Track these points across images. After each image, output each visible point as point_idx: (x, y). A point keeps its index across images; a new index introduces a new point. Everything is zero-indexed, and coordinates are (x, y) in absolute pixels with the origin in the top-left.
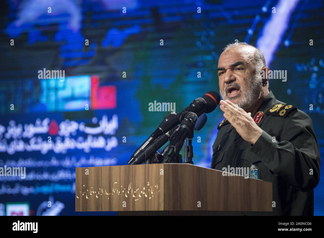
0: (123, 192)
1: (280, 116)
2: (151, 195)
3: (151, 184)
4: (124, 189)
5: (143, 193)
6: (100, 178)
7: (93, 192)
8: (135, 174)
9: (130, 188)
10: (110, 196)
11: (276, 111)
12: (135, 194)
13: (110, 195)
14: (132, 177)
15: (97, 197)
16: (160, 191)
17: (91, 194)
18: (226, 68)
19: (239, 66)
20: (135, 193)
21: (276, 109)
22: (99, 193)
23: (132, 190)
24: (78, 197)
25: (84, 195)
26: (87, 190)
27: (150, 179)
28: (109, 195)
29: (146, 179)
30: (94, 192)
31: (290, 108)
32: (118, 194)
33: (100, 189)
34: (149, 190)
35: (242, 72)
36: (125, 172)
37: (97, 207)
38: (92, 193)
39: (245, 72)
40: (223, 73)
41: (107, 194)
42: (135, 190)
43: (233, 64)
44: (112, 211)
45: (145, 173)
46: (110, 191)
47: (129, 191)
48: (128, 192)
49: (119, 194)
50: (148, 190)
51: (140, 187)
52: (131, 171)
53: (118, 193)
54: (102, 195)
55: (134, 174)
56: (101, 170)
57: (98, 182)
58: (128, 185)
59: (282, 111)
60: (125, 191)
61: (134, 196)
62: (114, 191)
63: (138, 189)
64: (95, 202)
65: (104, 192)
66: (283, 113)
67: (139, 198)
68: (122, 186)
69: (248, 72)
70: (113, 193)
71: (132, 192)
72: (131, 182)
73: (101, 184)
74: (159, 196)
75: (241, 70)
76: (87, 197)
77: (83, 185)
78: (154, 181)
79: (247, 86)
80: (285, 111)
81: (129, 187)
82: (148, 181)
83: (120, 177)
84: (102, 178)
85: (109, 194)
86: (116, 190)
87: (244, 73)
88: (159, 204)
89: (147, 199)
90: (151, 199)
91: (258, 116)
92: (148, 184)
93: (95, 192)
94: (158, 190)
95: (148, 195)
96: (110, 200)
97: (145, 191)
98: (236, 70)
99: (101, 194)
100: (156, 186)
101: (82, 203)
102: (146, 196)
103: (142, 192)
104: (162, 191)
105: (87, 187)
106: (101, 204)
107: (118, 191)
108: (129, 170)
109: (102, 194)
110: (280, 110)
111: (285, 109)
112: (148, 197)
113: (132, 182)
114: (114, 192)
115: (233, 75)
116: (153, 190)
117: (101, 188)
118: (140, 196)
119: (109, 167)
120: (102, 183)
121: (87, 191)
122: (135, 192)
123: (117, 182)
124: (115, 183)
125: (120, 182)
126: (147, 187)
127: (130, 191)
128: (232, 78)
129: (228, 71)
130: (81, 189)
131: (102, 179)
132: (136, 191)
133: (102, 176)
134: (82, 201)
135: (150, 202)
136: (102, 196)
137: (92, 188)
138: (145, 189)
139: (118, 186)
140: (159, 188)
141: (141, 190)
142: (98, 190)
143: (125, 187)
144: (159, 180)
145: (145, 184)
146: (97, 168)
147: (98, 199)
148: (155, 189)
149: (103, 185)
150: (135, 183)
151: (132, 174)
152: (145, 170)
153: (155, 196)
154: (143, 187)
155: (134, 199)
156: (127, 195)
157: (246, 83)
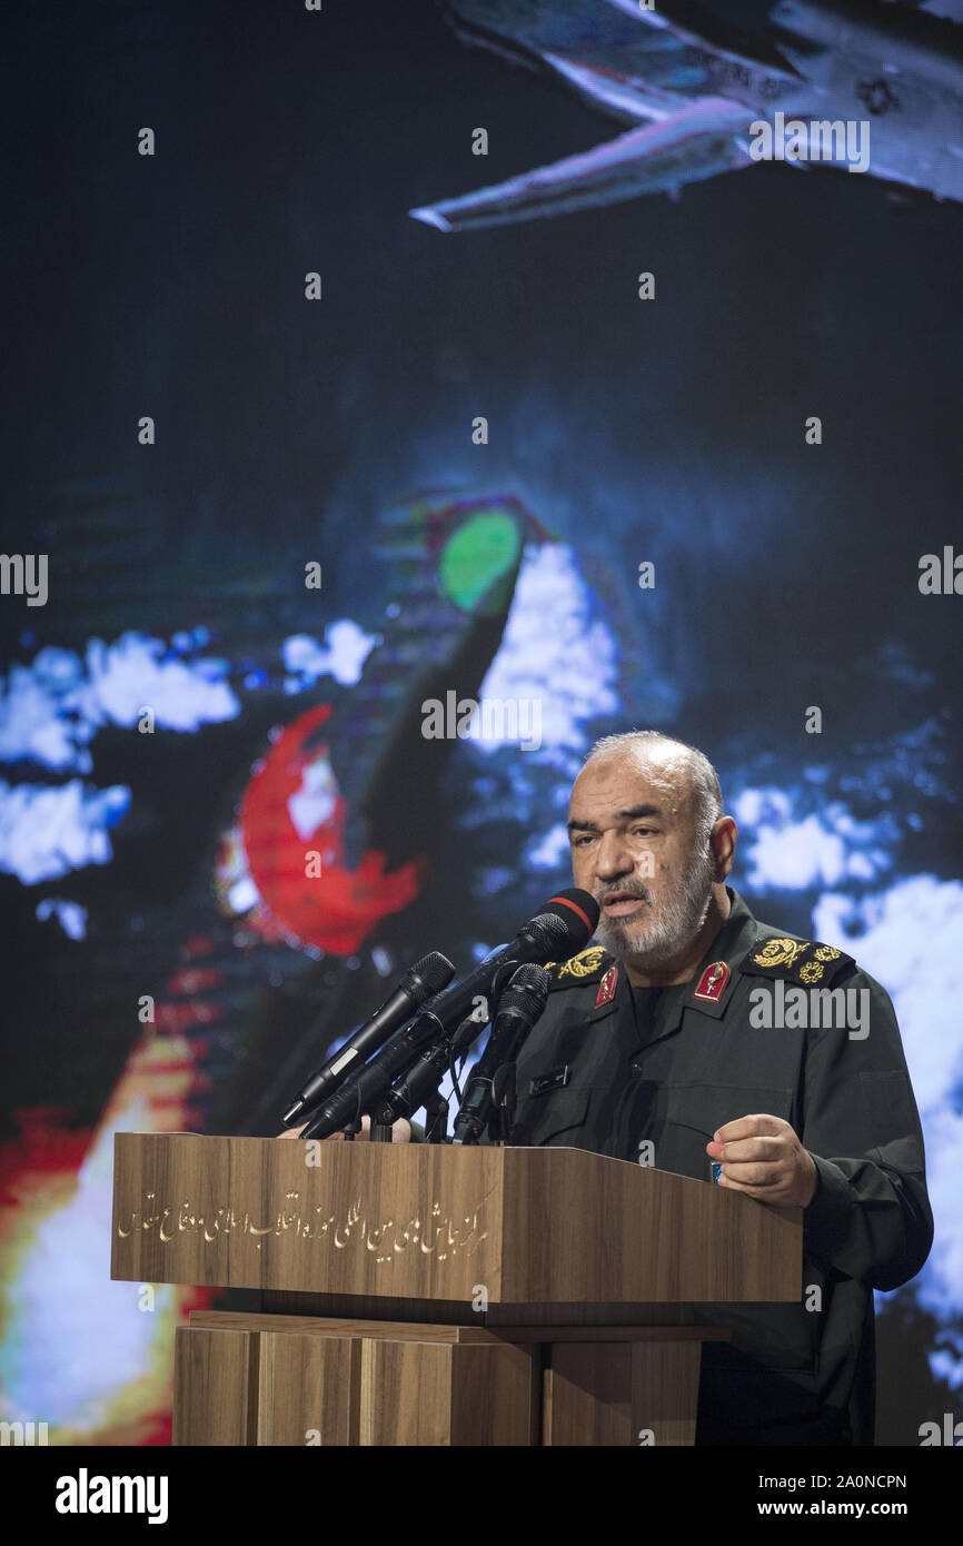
0: (325, 1228)
1: (801, 983)
2: (448, 1249)
3: (448, 1212)
4: (327, 1221)
5: (411, 1238)
6: (224, 1175)
7: (193, 1221)
8: (378, 1175)
9: (352, 1219)
10: (265, 1240)
11: (783, 965)
12: (376, 1241)
13: (267, 1234)
14: (367, 1183)
15: (207, 1237)
16: (484, 1236)
17: (181, 1227)
18: (602, 824)
19: (643, 822)
20: (378, 1237)
21: (780, 958)
22: (216, 1225)
23: (364, 1226)
24: (121, 1234)
25: (150, 1229)
26: (166, 1213)
27: (443, 1195)
28: (262, 1236)
29: (426, 1195)
30: (197, 1221)
31: (833, 960)
32: (301, 1233)
33: (221, 1212)
34: (438, 1230)
35: (654, 842)
36: (335, 1161)
37: (209, 1273)
38: (184, 1224)
39: (664, 842)
40: (588, 840)
41: (252, 1230)
42: (379, 1228)
43: (627, 808)
44: (273, 1288)
45: (423, 1174)
46: (267, 1221)
47: (350, 1227)
48: (347, 1231)
49: (304, 1235)
50: (434, 1232)
51: (399, 1217)
52: (361, 1161)
53: (302, 1230)
54: (228, 1234)
55: (372, 1172)
56: (226, 1149)
57: (213, 1188)
58: (347, 1206)
59: (809, 967)
60: (331, 1226)
61: (370, 1247)
62: (283, 1223)
63: (390, 1224)
64: (199, 1256)
65: (238, 1226)
66: (812, 973)
67: (393, 1253)
68: (319, 1210)
69: (676, 844)
70: (281, 1229)
71: (364, 1231)
72: (359, 1200)
73: (229, 1195)
74: (481, 1255)
75: (650, 834)
76: (162, 1237)
77: (144, 1193)
78: (459, 1201)
79: (673, 891)
80: (820, 969)
81: (352, 1215)
82: (436, 1198)
83: (311, 1180)
84: (234, 1175)
85: (264, 1232)
86: (295, 1222)
87: (661, 846)
89: (429, 1260)
90: (445, 1261)
91: (712, 979)
92: (434, 1208)
93: (201, 1222)
94: (480, 1231)
95: (433, 1244)
96: (267, 1253)
97: (420, 1232)
98: (635, 834)
99: (227, 1231)
100: (467, 1220)
101: (142, 1256)
102: (424, 1249)
103: (406, 1235)
104: (494, 1237)
105: (164, 1200)
106: (225, 1262)
107: (303, 1225)
108: (352, 1159)
109: (229, 1228)
110: (798, 964)
111: (816, 960)
112: (435, 1255)
113: (362, 1200)
114: (285, 1226)
115: (625, 854)
116: (457, 1232)
117: (227, 1208)
118: (397, 1248)
119: (263, 1143)
120: (232, 1191)
121: (162, 1215)
122: (376, 1233)
123: (296, 1193)
124: (288, 1196)
125: (312, 1194)
126: (429, 1222)
127: (355, 1229)
128: (623, 863)
129: (609, 835)
130: (138, 1204)
131: (233, 1180)
132: (381, 1231)
133: (234, 1170)
134: (142, 1245)
135: (440, 1271)
136: (233, 1237)
137: (187, 1206)
138: (421, 1226)
139: (304, 1208)
140: (482, 1228)
141: (404, 1229)
142: (215, 1215)
143: (333, 1214)
144: (482, 1198)
145: (420, 1208)
146: (209, 1140)
147: (215, 1245)
148: (466, 1229)
149: (234, 1200)
150: (377, 1204)
151: (367, 1172)
152: (423, 1162)
153: (462, 1251)
154: (413, 1218)
155: (371, 1254)
156: (339, 1240)
157: (670, 880)
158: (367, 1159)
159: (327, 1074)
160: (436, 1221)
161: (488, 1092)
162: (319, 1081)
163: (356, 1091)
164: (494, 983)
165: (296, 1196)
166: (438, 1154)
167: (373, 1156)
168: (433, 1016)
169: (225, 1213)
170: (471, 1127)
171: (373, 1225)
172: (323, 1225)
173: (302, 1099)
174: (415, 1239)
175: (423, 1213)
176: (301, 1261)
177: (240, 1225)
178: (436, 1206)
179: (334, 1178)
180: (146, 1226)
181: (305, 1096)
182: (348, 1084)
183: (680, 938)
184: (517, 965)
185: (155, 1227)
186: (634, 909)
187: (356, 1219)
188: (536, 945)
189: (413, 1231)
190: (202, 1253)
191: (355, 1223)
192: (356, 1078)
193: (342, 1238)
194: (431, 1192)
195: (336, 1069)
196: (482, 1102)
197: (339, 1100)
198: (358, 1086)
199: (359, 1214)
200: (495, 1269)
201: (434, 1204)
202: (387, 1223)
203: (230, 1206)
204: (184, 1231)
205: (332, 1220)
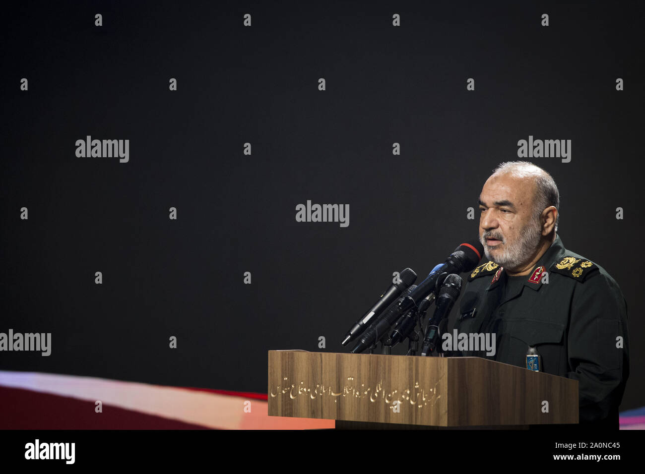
0: (366, 393)
1: (572, 277)
2: (423, 403)
3: (422, 386)
4: (367, 390)
5: (406, 398)
6: (319, 369)
7: (305, 390)
8: (390, 370)
9: (378, 389)
10: (339, 398)
11: (567, 268)
12: (389, 399)
13: (339, 396)
14: (385, 373)
15: (312, 397)
16: (439, 397)
17: (300, 393)
19: (504, 207)
20: (390, 397)
21: (566, 266)
22: (316, 392)
23: (384, 392)
24: (272, 395)
25: (286, 393)
26: (293, 386)
27: (420, 378)
28: (337, 397)
29: (412, 379)
30: (307, 390)
31: (588, 267)
33: (318, 386)
34: (418, 394)
36: (370, 365)
37: (313, 413)
38: (301, 391)
40: (484, 209)
41: (333, 394)
42: (391, 393)
44: (342, 419)
45: (410, 369)
46: (339, 390)
47: (377, 393)
48: (376, 395)
49: (356, 396)
50: (416, 395)
51: (400, 388)
52: (382, 364)
53: (355, 394)
54: (322, 396)
55: (387, 368)
56: (320, 358)
58: (376, 384)
59: (577, 270)
60: (369, 392)
61: (387, 401)
62: (346, 391)
63: (396, 391)
64: (308, 405)
65: (326, 392)
66: (578, 272)
68: (363, 385)
69: (520, 218)
70: (346, 393)
71: (384, 395)
72: (381, 381)
73: (321, 378)
74: (438, 405)
75: (507, 212)
76: (291, 397)
77: (283, 378)
78: (427, 381)
79: (514, 239)
80: (581, 271)
81: (378, 387)
82: (417, 380)
83: (359, 370)
84: (323, 370)
85: (338, 395)
86: (352, 391)
88: (438, 417)
89: (414, 407)
90: (421, 408)
91: (537, 273)
92: (416, 385)
93: (309, 390)
94: (437, 395)
95: (416, 400)
96: (340, 403)
97: (410, 395)
99: (321, 394)
100: (431, 390)
101: (282, 405)
102: (412, 403)
103: (403, 396)
104: (444, 397)
105: (292, 380)
106: (321, 409)
107: (355, 392)
108: (378, 362)
109: (322, 393)
110: (572, 268)
111: (581, 267)
112: (417, 405)
113: (383, 381)
114: (348, 392)
115: (496, 220)
116: (426, 395)
117: (321, 384)
118: (399, 402)
119: (337, 355)
120: (323, 377)
121: (291, 387)
122: (390, 395)
123: (353, 377)
124: (349, 379)
125: (359, 377)
126: (414, 391)
127: (380, 394)
128: (493, 225)
129: (490, 210)
130: (280, 382)
131: (323, 372)
132: (391, 395)
133: (323, 367)
134: (282, 401)
135: (419, 413)
136: (324, 398)
137: (302, 383)
138: (410, 393)
139: (356, 385)
140: (438, 393)
141: (402, 394)
142: (315, 387)
143: (369, 387)
144: (437, 380)
145: (410, 384)
146: (312, 354)
147: (316, 400)
148: (431, 394)
149: (324, 380)
150: (390, 382)
151: (385, 369)
152: (410, 364)
153: (429, 404)
154: (406, 389)
155: (387, 406)
156: (373, 399)
157: (513, 234)
158: (385, 363)
159: (361, 323)
160: (417, 390)
161: (436, 332)
162: (358, 327)
163: (375, 331)
164: (437, 283)
165: (352, 379)
166: (417, 360)
167: (387, 362)
168: (411, 298)
169: (320, 387)
170: (430, 348)
171: (388, 392)
172: (365, 392)
173: (350, 334)
174: (408, 398)
175: (411, 387)
176: (355, 407)
177: (327, 392)
178: (417, 384)
179: (370, 371)
180: (284, 392)
181: (352, 333)
182: (371, 328)
183: (519, 259)
184: (446, 275)
185: (288, 392)
186: (497, 244)
187: (380, 389)
188: (455, 265)
189: (406, 395)
190: (310, 404)
191: (379, 391)
192: (374, 326)
193: (374, 397)
194: (414, 377)
195: (365, 321)
196: (434, 337)
197: (367, 335)
198: (376, 329)
199: (381, 387)
200: (444, 411)
201: (416, 382)
202: (394, 391)
203: (322, 383)
204: (301, 394)
205: (369, 390)
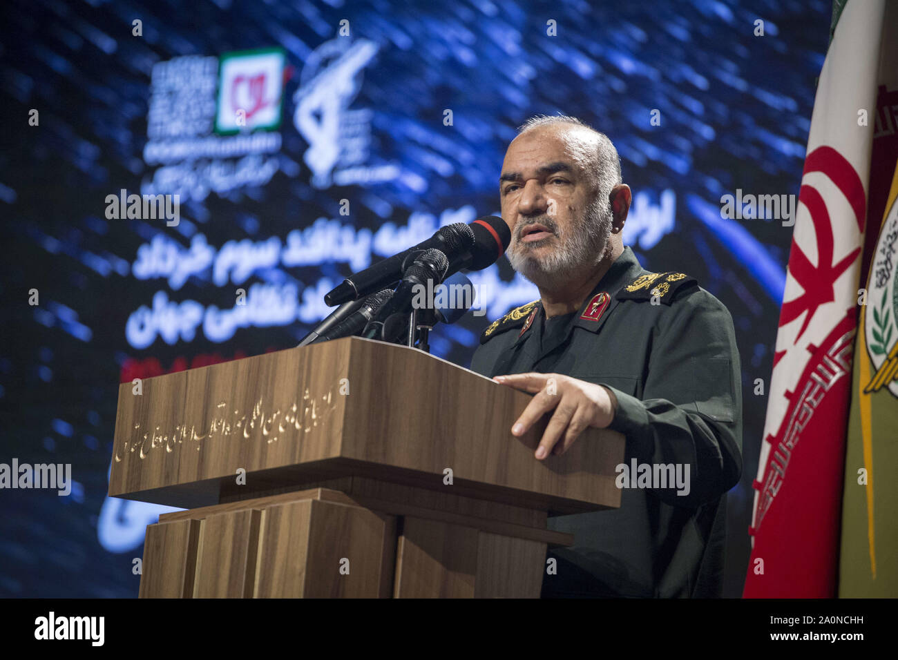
0: (239, 425)
2: (312, 422)
3: (314, 395)
4: (240, 420)
5: (290, 419)
6: (182, 400)
7: (161, 440)
8: (274, 377)
9: (256, 414)
10: (203, 443)
11: (644, 288)
12: (269, 428)
13: (204, 438)
14: (267, 385)
15: (168, 449)
16: (334, 408)
17: (153, 446)
18: (526, 175)
19: (558, 175)
20: (270, 424)
21: (643, 285)
22: (174, 439)
23: (263, 418)
24: (117, 459)
25: (135, 451)
26: (145, 437)
27: (312, 382)
28: (201, 440)
29: (302, 384)
30: (163, 439)
31: (679, 281)
32: (224, 433)
33: (178, 428)
34: (307, 410)
35: (566, 190)
36: (249, 375)
37: (167, 477)
38: (155, 443)
39: (574, 191)
40: (514, 188)
41: (196, 438)
42: (271, 417)
43: (545, 165)
45: (301, 369)
46: (204, 430)
47: (254, 421)
48: (252, 424)
50: (304, 410)
51: (284, 405)
52: (265, 369)
53: (225, 430)
54: (181, 444)
55: (270, 375)
56: (185, 381)
57: (175, 411)
58: (254, 405)
59: (660, 286)
60: (243, 422)
61: (265, 432)
62: (214, 427)
63: (279, 412)
64: (162, 465)
65: (187, 436)
66: (661, 290)
67: (278, 434)
68: (236, 412)
69: (582, 191)
70: (212, 433)
71: (262, 421)
72: (262, 399)
73: (184, 414)
74: (331, 423)
75: (563, 184)
76: (142, 455)
77: (134, 425)
78: (321, 384)
79: (576, 227)
80: (668, 286)
81: (256, 411)
82: (307, 386)
83: (234, 388)
84: (188, 398)
85: (202, 438)
86: (221, 425)
87: (571, 193)
88: (329, 443)
89: (299, 435)
90: (309, 433)
91: (595, 304)
92: (305, 394)
93: (165, 439)
94: (331, 405)
95: (303, 422)
96: (203, 452)
97: (296, 414)
98: (552, 183)
99: (180, 442)
100: (325, 398)
101: (128, 472)
102: (298, 426)
103: (287, 418)
104: (341, 408)
105: (146, 429)
106: (177, 467)
107: (226, 426)
108: (259, 368)
109: (182, 440)
110: (653, 286)
111: (666, 281)
112: (303, 429)
113: (264, 398)
114: (215, 430)
115: (542, 197)
116: (318, 408)
117: (182, 425)
118: (281, 429)
119: (207, 369)
120: (186, 411)
121: (143, 439)
122: (269, 421)
123: (224, 402)
124: (219, 406)
125: (233, 400)
126: (302, 404)
127: (257, 422)
128: (540, 203)
129: (530, 183)
130: (129, 435)
131: (187, 402)
132: (272, 419)
133: (188, 394)
134: (129, 465)
135: (305, 442)
136: (183, 447)
137: (158, 428)
138: (297, 411)
139: (227, 413)
140: (333, 401)
141: (286, 414)
142: (174, 432)
143: (244, 413)
145: (297, 395)
146: (175, 376)
147: (172, 454)
148: (323, 405)
149: (186, 416)
150: (272, 399)
151: (267, 377)
153: (320, 423)
154: (293, 404)
155: (265, 438)
156: (247, 432)
157: (575, 219)
158: (268, 368)
160: (306, 403)
165: (224, 405)
166: (311, 352)
167: (272, 364)
169: (180, 429)
171: (268, 416)
172: (238, 423)
174: (293, 420)
175: (298, 399)
176: (222, 453)
177: (189, 435)
178: (307, 392)
179: (248, 385)
180: (132, 450)
185: (138, 449)
186: (544, 237)
187: (258, 413)
189: (291, 414)
190: (164, 462)
191: (257, 417)
193: (249, 430)
194: (304, 381)
199: (260, 409)
200: (338, 431)
201: (305, 389)
202: (276, 412)
203: (183, 422)
204: (155, 448)
205: (244, 418)
